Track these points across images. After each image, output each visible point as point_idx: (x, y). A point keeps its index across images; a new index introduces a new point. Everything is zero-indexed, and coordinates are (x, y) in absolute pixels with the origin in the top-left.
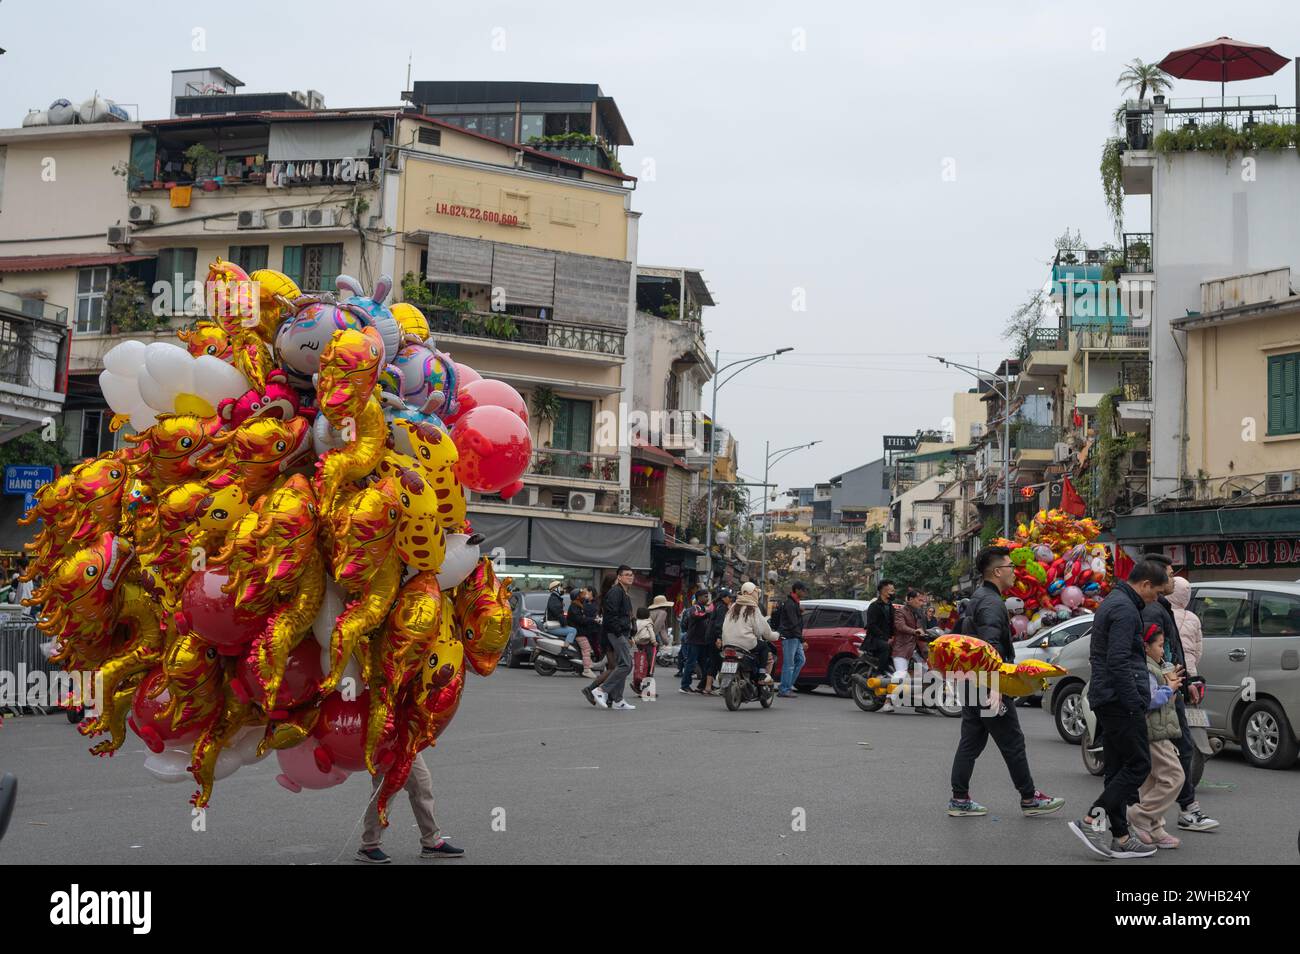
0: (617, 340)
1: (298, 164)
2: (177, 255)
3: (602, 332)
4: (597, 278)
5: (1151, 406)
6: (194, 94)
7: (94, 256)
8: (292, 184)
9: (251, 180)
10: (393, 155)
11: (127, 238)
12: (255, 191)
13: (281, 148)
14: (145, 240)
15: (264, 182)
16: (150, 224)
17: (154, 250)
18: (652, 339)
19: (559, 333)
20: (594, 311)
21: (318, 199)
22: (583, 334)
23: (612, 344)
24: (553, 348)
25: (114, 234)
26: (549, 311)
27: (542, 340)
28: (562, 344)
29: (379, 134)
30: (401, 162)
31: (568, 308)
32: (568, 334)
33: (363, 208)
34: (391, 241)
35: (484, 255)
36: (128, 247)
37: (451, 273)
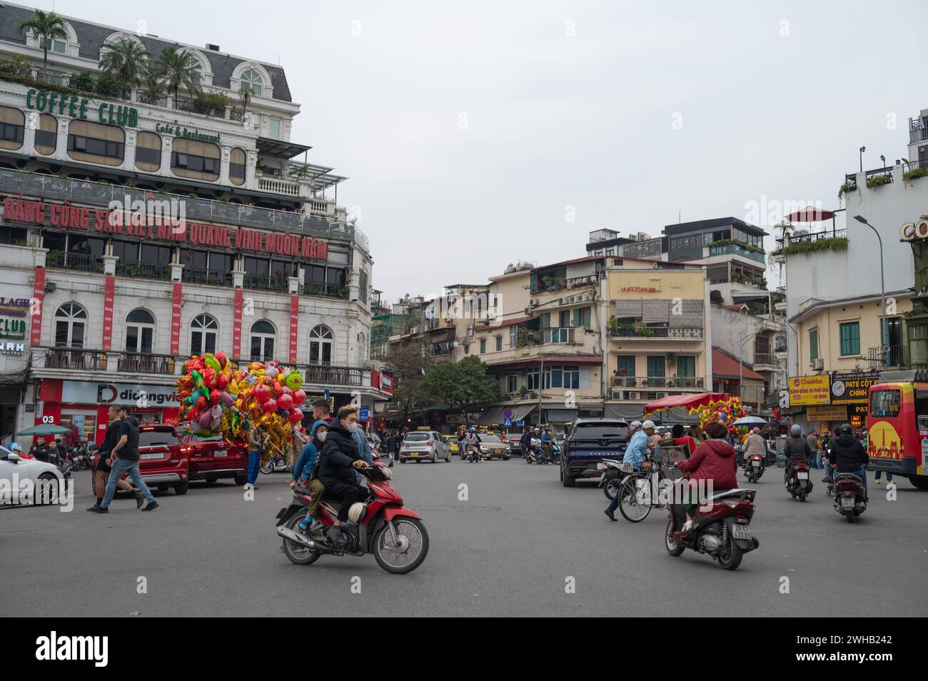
0: (699, 332)
1: (576, 279)
2: (544, 316)
3: (692, 329)
4: (688, 308)
5: (787, 353)
6: (594, 241)
7: (522, 319)
8: (575, 286)
9: (562, 288)
10: (603, 272)
11: (530, 311)
12: (565, 290)
13: (570, 274)
14: (536, 312)
15: (566, 287)
16: (537, 306)
17: (539, 315)
18: (747, 325)
19: (672, 331)
20: (688, 321)
21: (582, 291)
22: (683, 331)
23: (697, 333)
24: (671, 338)
25: (526, 310)
26: (668, 323)
27: (666, 335)
28: (674, 336)
29: (599, 265)
30: (607, 274)
31: (675, 321)
32: (676, 332)
33: (595, 293)
34: (605, 304)
35: (638, 305)
36: (531, 314)
37: (625, 314)
